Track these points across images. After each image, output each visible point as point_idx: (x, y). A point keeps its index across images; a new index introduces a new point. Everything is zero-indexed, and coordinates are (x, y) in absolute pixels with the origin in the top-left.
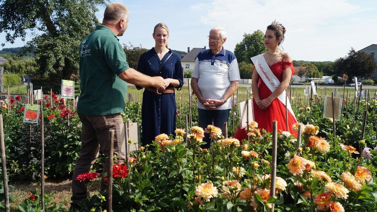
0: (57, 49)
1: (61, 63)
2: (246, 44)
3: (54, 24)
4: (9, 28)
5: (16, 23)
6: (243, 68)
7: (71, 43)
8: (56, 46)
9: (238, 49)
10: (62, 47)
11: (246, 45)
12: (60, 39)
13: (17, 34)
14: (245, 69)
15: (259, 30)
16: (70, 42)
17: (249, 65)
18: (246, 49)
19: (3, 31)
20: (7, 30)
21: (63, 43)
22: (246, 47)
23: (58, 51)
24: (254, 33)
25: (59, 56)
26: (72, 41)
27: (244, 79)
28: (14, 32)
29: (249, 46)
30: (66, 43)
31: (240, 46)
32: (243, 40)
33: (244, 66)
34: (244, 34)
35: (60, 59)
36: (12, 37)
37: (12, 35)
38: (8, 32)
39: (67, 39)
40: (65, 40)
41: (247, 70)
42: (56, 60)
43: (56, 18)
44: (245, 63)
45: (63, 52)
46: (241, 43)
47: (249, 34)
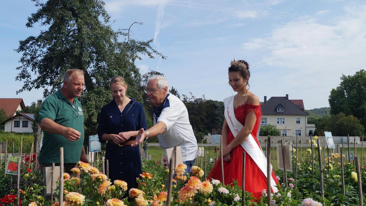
0: (90, 104)
1: (93, 119)
2: (345, 89)
3: (91, 76)
4: (47, 84)
5: (55, 77)
6: (341, 122)
7: (106, 97)
8: (90, 100)
9: (334, 96)
10: (96, 101)
11: (345, 91)
12: (95, 92)
13: (55, 89)
14: (343, 123)
15: (363, 70)
16: (105, 95)
17: (349, 118)
18: (346, 96)
19: (41, 87)
20: (45, 85)
21: (97, 97)
22: (346, 94)
23: (91, 105)
24: (356, 74)
25: (91, 111)
26: (108, 94)
27: (343, 137)
28: (52, 87)
29: (350, 91)
30: (101, 96)
31: (337, 92)
32: (341, 85)
33: (342, 119)
34: (342, 76)
35: (92, 114)
36: (49, 93)
37: (49, 91)
38: (46, 88)
39: (102, 92)
40: (100, 94)
41: (346, 124)
42: (88, 116)
43: (93, 70)
44: (344, 115)
45: (96, 107)
46: (338, 88)
47: (349, 76)
